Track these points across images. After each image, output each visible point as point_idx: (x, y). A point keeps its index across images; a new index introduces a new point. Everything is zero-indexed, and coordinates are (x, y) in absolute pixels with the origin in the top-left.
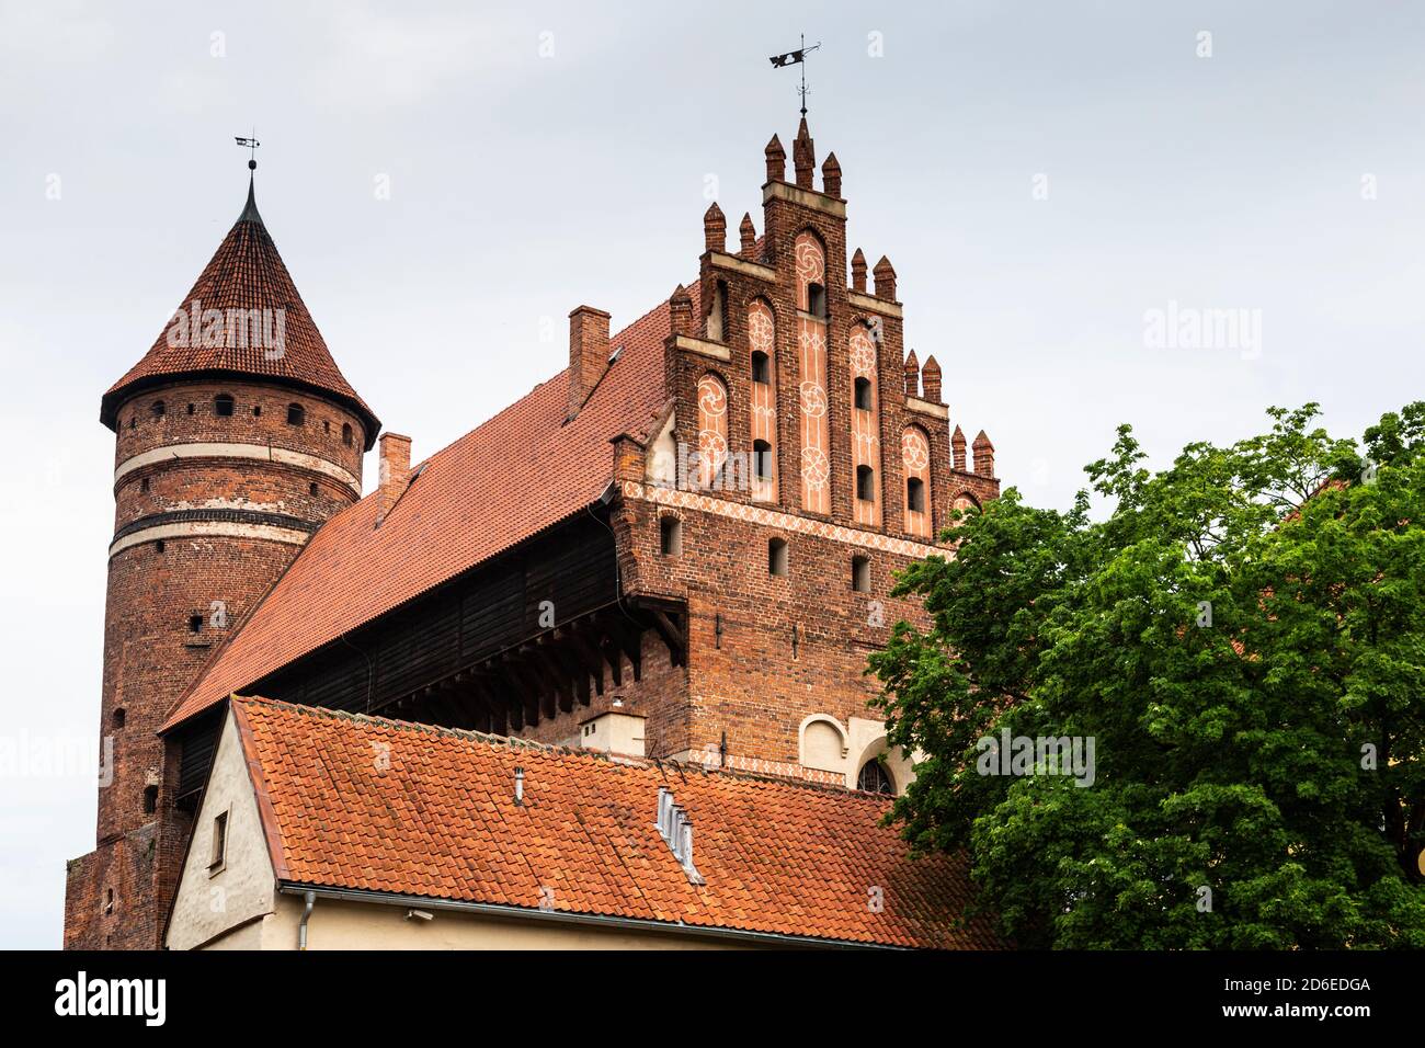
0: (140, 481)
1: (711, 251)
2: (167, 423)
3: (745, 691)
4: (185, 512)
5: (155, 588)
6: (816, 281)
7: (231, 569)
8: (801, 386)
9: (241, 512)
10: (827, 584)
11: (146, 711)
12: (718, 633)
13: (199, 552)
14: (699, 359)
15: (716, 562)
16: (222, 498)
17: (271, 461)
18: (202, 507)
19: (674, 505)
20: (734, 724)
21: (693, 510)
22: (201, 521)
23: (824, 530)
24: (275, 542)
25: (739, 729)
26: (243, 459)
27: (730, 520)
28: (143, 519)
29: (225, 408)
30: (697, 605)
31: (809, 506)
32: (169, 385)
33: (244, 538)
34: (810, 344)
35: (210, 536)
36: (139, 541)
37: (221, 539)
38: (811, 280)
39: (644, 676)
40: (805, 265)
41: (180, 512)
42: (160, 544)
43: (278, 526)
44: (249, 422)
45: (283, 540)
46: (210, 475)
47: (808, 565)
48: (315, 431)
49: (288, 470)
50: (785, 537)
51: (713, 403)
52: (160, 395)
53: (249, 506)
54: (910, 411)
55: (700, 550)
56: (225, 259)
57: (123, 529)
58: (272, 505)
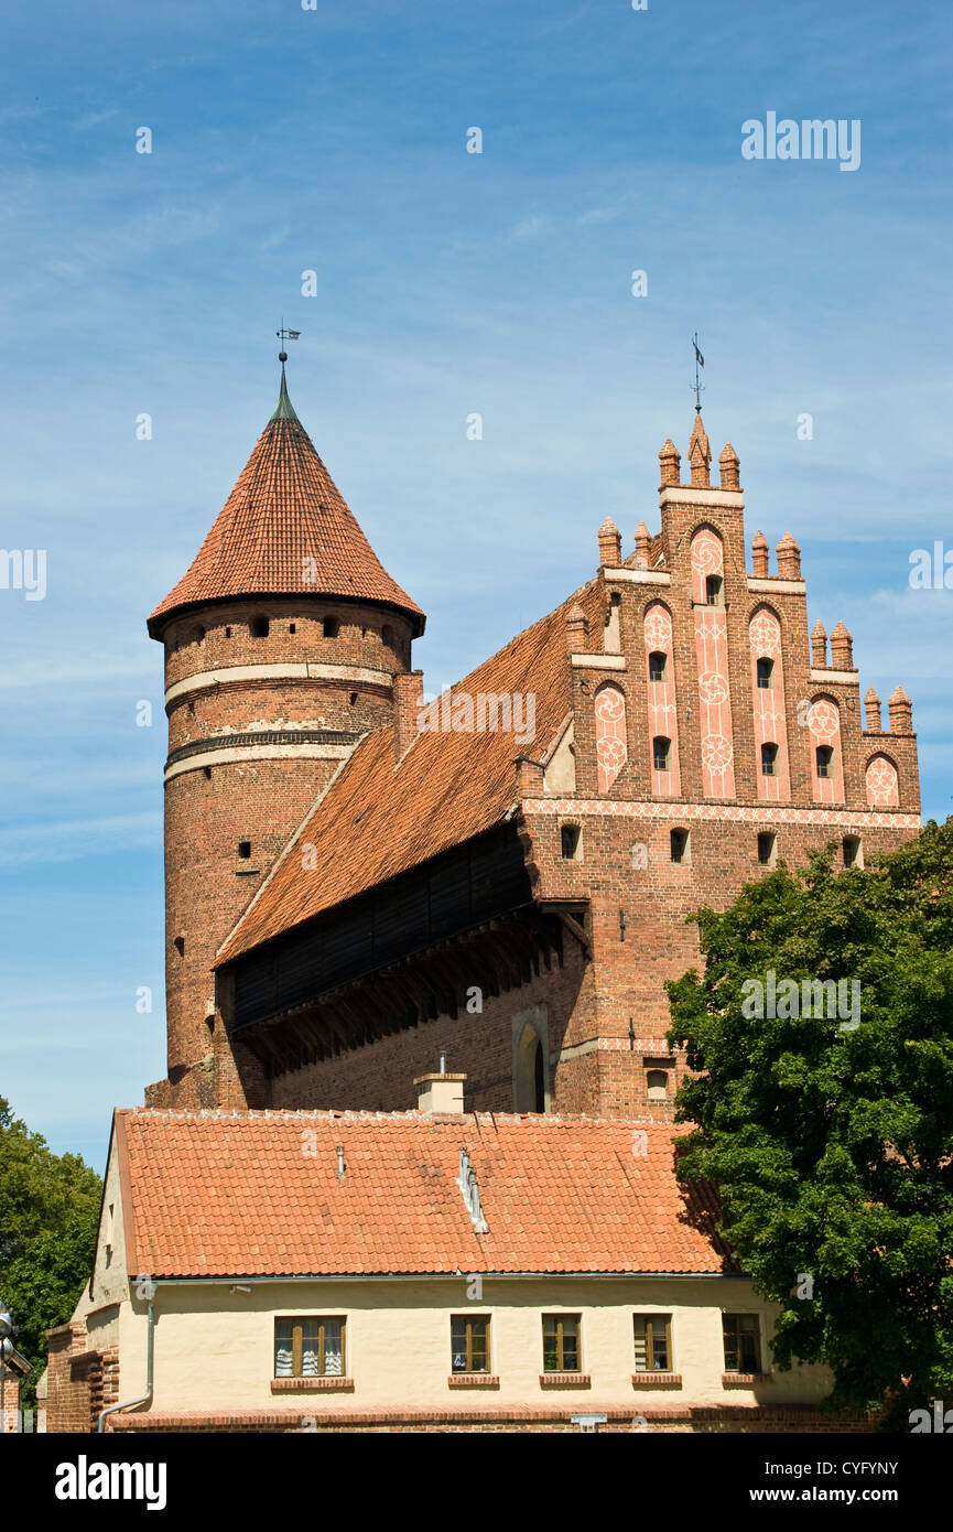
0: (186, 705)
1: (604, 566)
2: (207, 648)
3: (651, 977)
4: (229, 737)
5: (204, 815)
6: (714, 573)
7: (276, 792)
8: (700, 680)
9: (282, 733)
10: (732, 864)
11: (202, 941)
12: (623, 928)
13: (244, 777)
14: (594, 672)
15: (618, 859)
16: (263, 721)
17: (309, 678)
18: (244, 731)
19: (575, 813)
20: (641, 1009)
21: (592, 816)
22: (244, 746)
23: (727, 813)
24: (317, 759)
25: (646, 1013)
26: (281, 679)
27: (631, 819)
28: (191, 745)
29: (261, 630)
30: (599, 904)
31: (711, 794)
32: (206, 609)
33: (287, 759)
34: (710, 635)
35: (254, 761)
36: (189, 768)
37: (264, 762)
38: (709, 573)
39: (566, 964)
40: (702, 559)
41: (225, 737)
42: (207, 770)
43: (319, 743)
44: (286, 640)
45: (325, 756)
46: (250, 697)
47: (712, 849)
48: (353, 640)
49: (325, 684)
50: (687, 826)
51: (610, 710)
52: (199, 619)
53: (290, 726)
54: (815, 683)
55: (602, 852)
56: (260, 463)
57: (176, 755)
58: (312, 722)
